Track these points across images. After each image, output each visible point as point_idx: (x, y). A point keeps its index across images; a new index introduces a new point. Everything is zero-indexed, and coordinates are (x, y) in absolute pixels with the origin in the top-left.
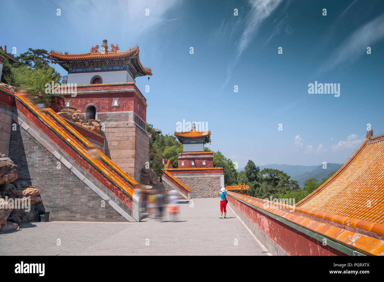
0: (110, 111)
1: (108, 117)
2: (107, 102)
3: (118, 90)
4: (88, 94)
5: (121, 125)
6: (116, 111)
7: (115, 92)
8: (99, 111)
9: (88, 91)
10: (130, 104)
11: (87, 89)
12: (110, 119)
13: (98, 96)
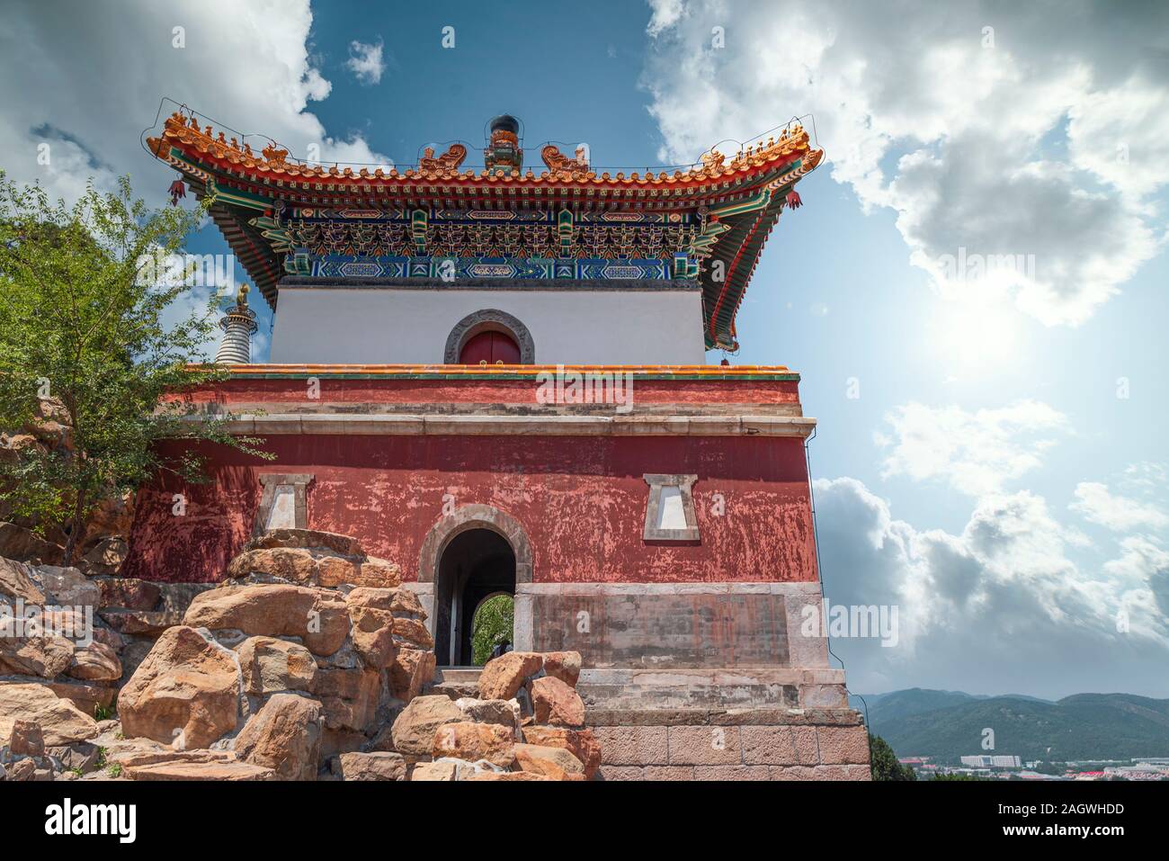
0: (632, 574)
1: (621, 626)
2: (607, 502)
3: (685, 419)
4: (451, 431)
5: (739, 693)
6: (679, 573)
7: (660, 431)
8: (541, 575)
9: (453, 411)
10: (782, 523)
11: (441, 397)
12: (640, 643)
13: (531, 456)
